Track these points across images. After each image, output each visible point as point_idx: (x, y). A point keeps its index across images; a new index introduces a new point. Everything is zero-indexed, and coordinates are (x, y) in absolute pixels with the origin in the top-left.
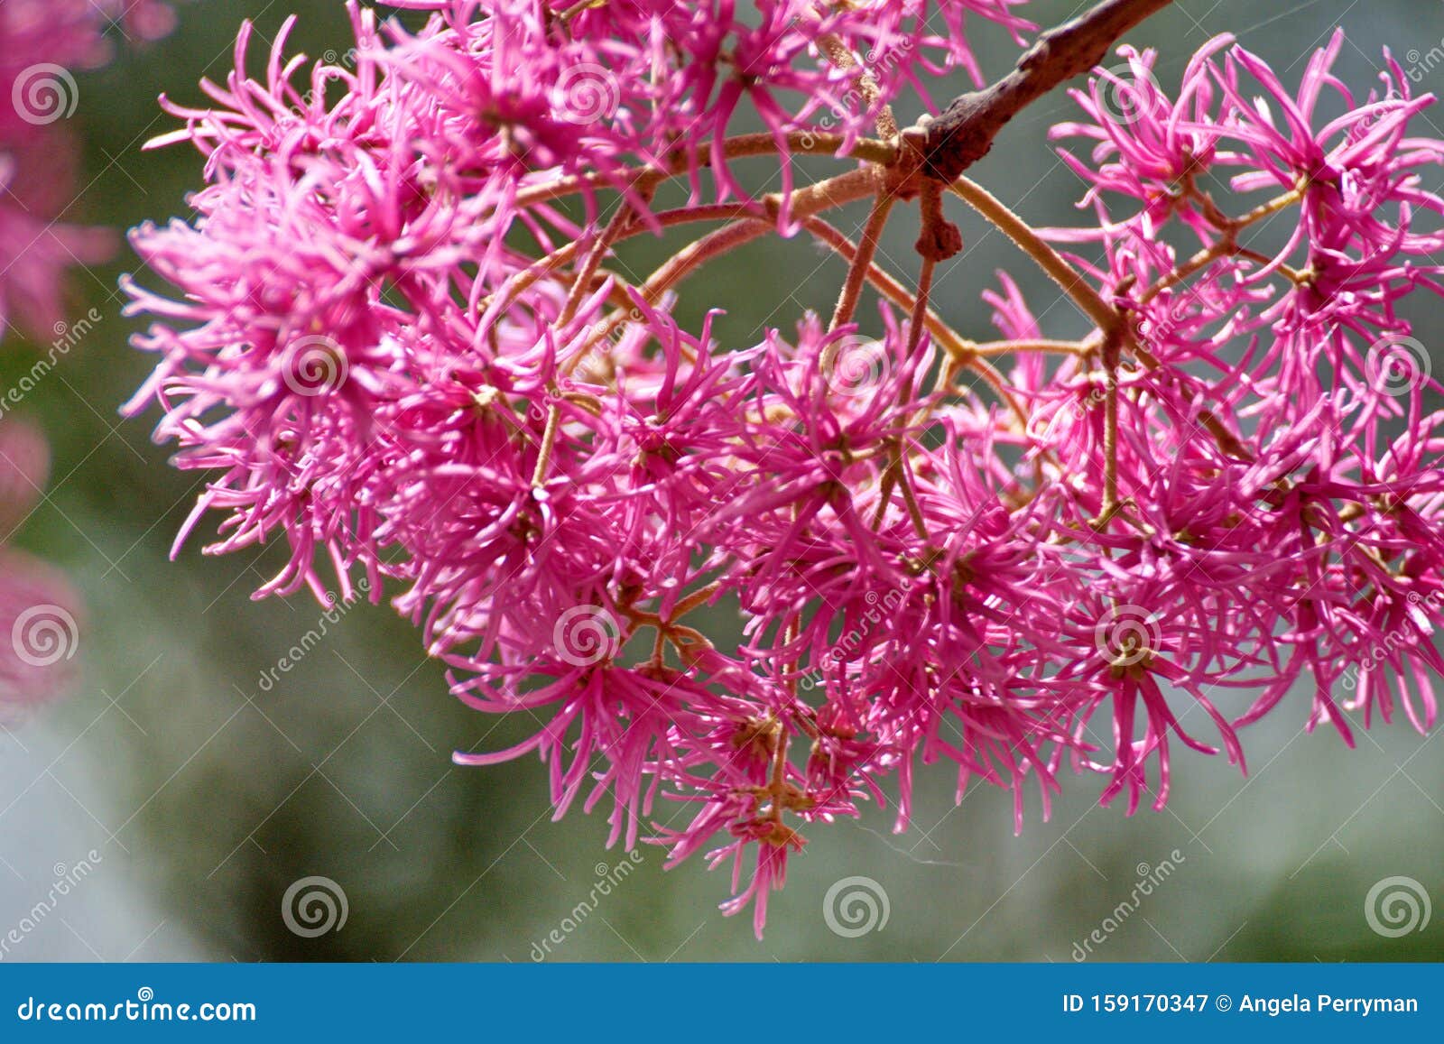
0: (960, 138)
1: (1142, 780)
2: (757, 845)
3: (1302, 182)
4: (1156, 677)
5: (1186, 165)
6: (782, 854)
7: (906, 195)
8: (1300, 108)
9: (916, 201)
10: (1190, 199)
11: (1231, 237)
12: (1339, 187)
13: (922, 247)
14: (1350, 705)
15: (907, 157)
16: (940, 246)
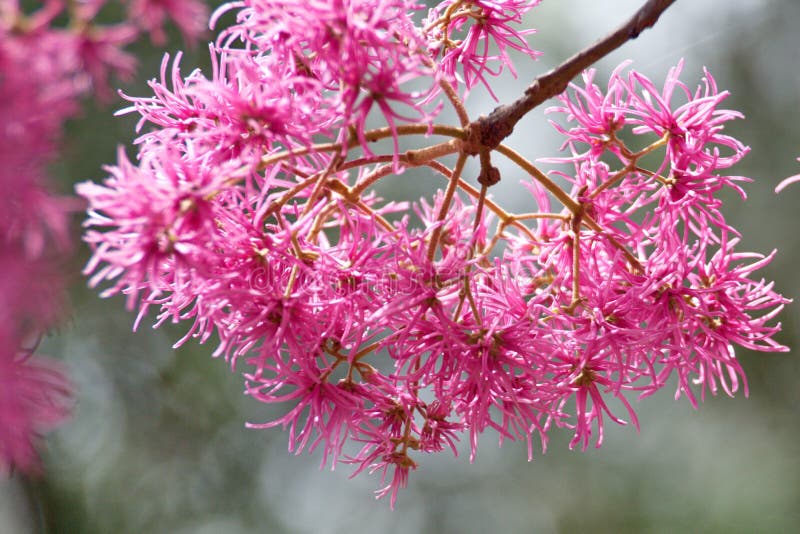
0: (498, 127)
1: (589, 432)
2: (393, 467)
3: (667, 133)
4: (596, 384)
5: (611, 126)
6: (405, 472)
7: (474, 154)
8: (664, 99)
9: (478, 156)
10: (614, 143)
11: (633, 163)
12: (684, 137)
13: (480, 179)
14: (696, 382)
15: (473, 136)
16: (490, 179)
